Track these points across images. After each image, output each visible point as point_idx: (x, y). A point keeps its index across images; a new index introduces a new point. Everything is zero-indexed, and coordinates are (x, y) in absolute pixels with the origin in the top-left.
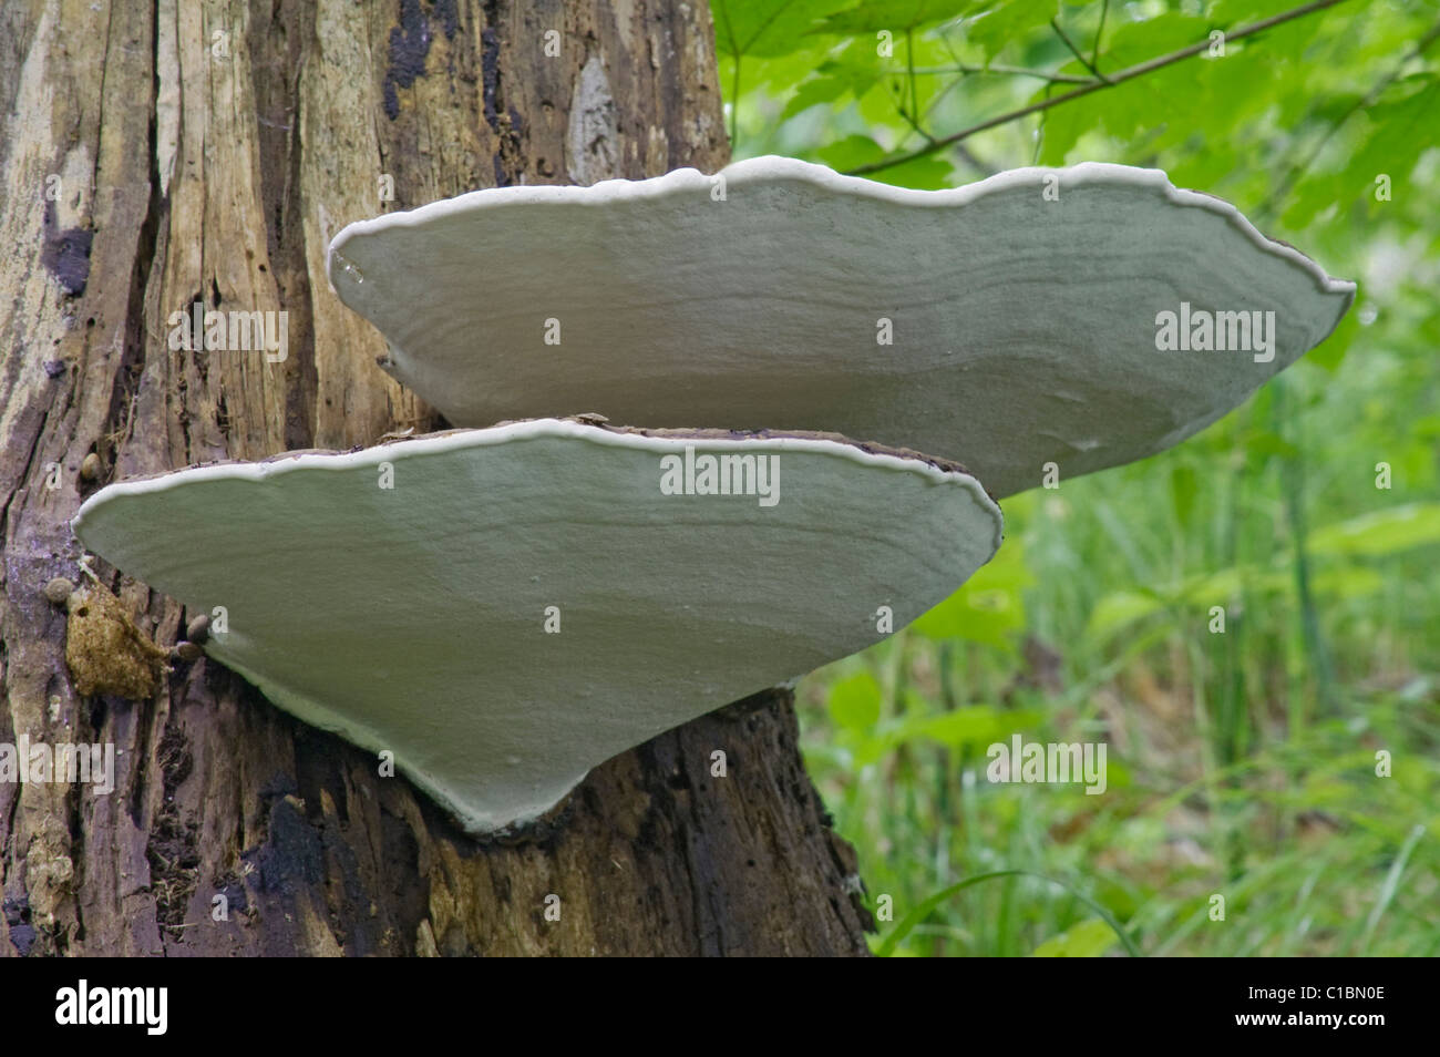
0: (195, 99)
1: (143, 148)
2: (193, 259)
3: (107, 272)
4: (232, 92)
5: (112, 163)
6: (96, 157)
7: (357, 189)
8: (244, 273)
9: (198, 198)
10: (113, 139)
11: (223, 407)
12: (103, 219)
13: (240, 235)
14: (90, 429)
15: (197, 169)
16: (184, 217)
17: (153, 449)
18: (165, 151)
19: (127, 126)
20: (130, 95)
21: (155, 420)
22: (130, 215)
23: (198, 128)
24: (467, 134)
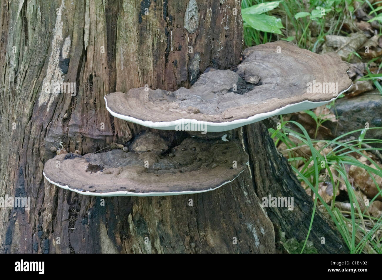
0: (93, 27)
1: (82, 38)
2: (91, 66)
3: (73, 68)
4: (101, 26)
5: (75, 40)
6: (72, 39)
7: (131, 41)
8: (101, 69)
9: (93, 50)
10: (75, 35)
11: (95, 101)
12: (72, 54)
13: (101, 60)
14: (66, 108)
15: (93, 43)
16: (90, 55)
17: (79, 111)
18: (86, 40)
19: (78, 32)
20: (79, 25)
21: (80, 105)
22: (78, 54)
23: (93, 33)
24: (158, 24)
